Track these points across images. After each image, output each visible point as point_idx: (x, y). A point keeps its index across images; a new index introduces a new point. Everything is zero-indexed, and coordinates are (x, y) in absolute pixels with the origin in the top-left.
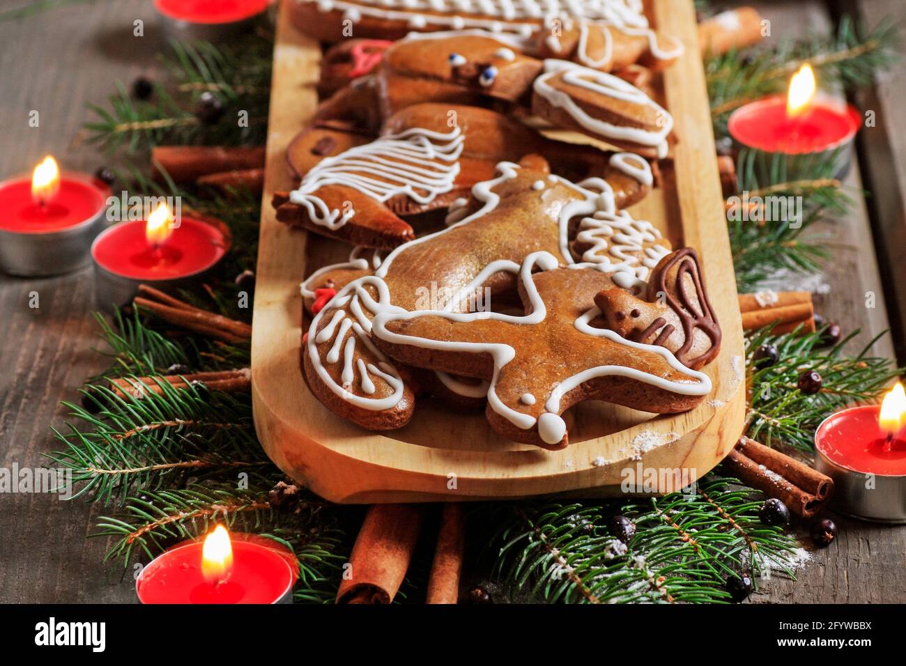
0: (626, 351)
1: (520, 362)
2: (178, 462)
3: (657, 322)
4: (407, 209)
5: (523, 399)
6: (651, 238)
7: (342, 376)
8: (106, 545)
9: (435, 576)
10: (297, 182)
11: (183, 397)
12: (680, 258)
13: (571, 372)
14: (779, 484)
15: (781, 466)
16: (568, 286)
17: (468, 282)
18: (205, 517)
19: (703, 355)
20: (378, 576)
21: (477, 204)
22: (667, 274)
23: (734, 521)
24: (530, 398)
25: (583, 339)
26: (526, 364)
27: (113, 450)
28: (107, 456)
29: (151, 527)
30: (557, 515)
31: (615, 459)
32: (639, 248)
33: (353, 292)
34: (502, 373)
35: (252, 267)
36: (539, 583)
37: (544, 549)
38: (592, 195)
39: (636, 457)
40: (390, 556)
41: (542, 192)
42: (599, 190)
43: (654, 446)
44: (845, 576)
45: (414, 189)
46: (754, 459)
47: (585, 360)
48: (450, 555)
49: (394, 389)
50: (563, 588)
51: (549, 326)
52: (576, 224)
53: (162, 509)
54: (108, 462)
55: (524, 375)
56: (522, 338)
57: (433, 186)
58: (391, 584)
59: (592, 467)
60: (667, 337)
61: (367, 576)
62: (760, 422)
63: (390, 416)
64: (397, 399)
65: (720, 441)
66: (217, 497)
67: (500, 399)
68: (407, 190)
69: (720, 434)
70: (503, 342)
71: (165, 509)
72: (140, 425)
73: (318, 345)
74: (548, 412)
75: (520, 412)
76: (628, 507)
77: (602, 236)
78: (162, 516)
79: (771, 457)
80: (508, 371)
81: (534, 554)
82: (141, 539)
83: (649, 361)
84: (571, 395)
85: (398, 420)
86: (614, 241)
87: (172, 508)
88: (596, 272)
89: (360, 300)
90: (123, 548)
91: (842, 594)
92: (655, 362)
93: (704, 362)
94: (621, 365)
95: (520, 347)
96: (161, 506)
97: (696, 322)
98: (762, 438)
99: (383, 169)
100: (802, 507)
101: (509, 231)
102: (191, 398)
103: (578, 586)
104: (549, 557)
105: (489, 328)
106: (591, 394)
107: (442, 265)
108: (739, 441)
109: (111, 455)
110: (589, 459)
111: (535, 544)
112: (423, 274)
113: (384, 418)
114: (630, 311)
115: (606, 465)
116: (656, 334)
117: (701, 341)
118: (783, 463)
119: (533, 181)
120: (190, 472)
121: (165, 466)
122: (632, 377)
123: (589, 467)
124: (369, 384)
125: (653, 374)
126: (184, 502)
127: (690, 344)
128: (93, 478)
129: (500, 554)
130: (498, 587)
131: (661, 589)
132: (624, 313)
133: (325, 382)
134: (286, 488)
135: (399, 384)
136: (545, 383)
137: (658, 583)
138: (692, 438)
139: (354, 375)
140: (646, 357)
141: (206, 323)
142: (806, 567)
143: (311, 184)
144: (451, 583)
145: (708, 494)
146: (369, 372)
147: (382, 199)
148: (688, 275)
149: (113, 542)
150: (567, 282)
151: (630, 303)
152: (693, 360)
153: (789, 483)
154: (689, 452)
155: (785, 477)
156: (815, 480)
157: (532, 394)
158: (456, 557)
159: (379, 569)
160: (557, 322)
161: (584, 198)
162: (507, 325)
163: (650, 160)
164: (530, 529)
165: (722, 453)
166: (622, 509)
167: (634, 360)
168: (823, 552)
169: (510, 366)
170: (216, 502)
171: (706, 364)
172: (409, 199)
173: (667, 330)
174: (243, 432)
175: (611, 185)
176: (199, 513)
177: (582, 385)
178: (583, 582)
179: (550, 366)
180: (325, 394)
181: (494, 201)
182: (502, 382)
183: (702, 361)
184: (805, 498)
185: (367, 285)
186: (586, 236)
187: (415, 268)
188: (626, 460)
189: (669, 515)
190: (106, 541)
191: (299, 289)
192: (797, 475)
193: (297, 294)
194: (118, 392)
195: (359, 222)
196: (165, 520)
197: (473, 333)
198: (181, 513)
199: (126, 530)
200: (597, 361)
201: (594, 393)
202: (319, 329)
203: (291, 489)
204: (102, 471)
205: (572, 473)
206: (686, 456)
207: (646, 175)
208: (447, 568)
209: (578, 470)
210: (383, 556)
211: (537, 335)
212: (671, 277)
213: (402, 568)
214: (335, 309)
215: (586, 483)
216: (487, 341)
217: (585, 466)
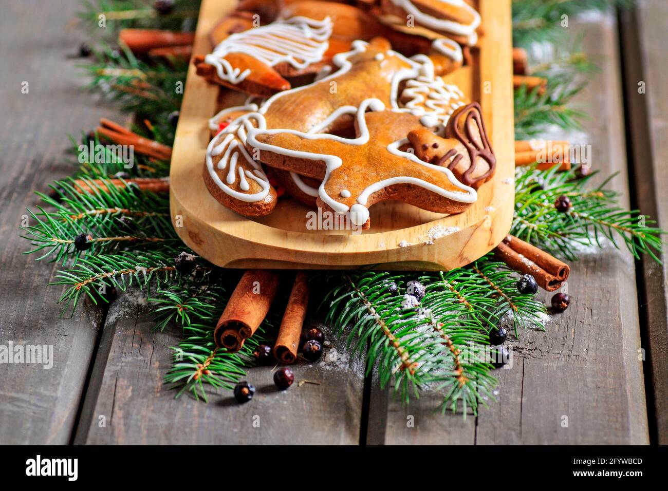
0: (419, 168)
1: (344, 169)
2: (115, 237)
3: (451, 152)
4: (288, 72)
5: (342, 194)
6: (456, 97)
7: (227, 178)
8: (62, 291)
9: (286, 318)
10: (212, 49)
11: (122, 193)
12: (468, 109)
13: (379, 178)
14: (531, 267)
15: (534, 255)
16: (387, 122)
17: (323, 119)
18: (131, 274)
19: (484, 175)
20: (245, 315)
21: (336, 68)
22: (459, 120)
23: (501, 291)
24: (347, 193)
25: (391, 157)
26: (348, 170)
27: (70, 226)
28: (66, 230)
29: (93, 280)
30: (371, 279)
31: (414, 243)
32: (446, 103)
33: (241, 123)
34: (331, 175)
35: (179, 109)
36: (356, 326)
37: (362, 302)
38: (417, 66)
39: (429, 242)
40: (255, 304)
41: (381, 62)
42: (422, 63)
43: (442, 235)
44: (573, 332)
45: (295, 58)
46: (515, 250)
47: (390, 172)
48: (297, 305)
49: (263, 188)
50: (372, 329)
51: (369, 147)
52: (403, 84)
53: (100, 268)
54: (66, 235)
55: (346, 178)
56: (348, 153)
57: (309, 56)
58: (254, 322)
59: (398, 247)
60: (458, 162)
61: (236, 315)
62: (523, 226)
63: (259, 207)
64: (264, 194)
65: (491, 236)
66: (139, 261)
67: (327, 192)
68: (290, 59)
69: (491, 230)
70: (334, 154)
71: (103, 267)
72: (90, 210)
73: (213, 157)
74: (358, 203)
75: (339, 202)
76: (423, 277)
77: (421, 93)
78: (100, 272)
79: (527, 250)
80: (335, 174)
81: (354, 306)
82: (85, 287)
83: (435, 176)
84: (377, 194)
85: (264, 210)
86: (429, 97)
87: (107, 267)
88: (409, 115)
89: (245, 129)
90: (73, 293)
91: (569, 343)
92: (439, 177)
93: (484, 180)
94: (414, 177)
95: (346, 159)
96: (100, 265)
97: (479, 153)
98: (523, 237)
99: (273, 43)
100: (545, 284)
101: (354, 87)
102: (126, 193)
103: (382, 328)
104: (363, 308)
105: (326, 145)
106: (392, 195)
107: (305, 107)
108: (506, 237)
109: (68, 230)
110: (397, 242)
111: (356, 299)
112: (291, 113)
113: (254, 207)
114: (432, 144)
115: (407, 246)
116: (450, 160)
117: (481, 167)
118: (535, 254)
119: (376, 53)
120: (123, 244)
121: (105, 239)
122: (421, 186)
123: (395, 247)
124: (245, 184)
125: (436, 185)
126: (116, 263)
127: (474, 167)
128: (55, 246)
129: (331, 305)
130: (330, 330)
131: (440, 331)
132: (427, 145)
133: (216, 182)
134: (187, 256)
135: (266, 185)
136: (359, 184)
137: (439, 327)
138: (470, 231)
139: (236, 178)
140: (433, 174)
141: (145, 146)
142: (546, 325)
143: (222, 51)
144: (296, 324)
145: (483, 273)
146: (246, 176)
147: (270, 64)
148: (474, 121)
149: (67, 289)
150: (388, 120)
151: (431, 138)
152: (476, 178)
153: (538, 267)
154: (468, 242)
155: (536, 263)
156: (556, 265)
157: (350, 191)
158: (302, 307)
159: (246, 311)
160: (375, 145)
161: (411, 67)
162: (340, 144)
163: (463, 46)
164: (352, 289)
165: (492, 244)
166: (419, 278)
167: (424, 174)
168: (559, 316)
169: (338, 172)
170: (138, 264)
171: (485, 182)
172: (290, 65)
173: (458, 158)
174: (162, 219)
175: (432, 59)
176: (127, 271)
177: (386, 188)
178: (385, 325)
179: (365, 173)
180: (215, 190)
181: (347, 66)
182: (330, 181)
183: (483, 179)
184: (548, 278)
185: (251, 118)
186: (408, 92)
187: (286, 109)
188: (422, 244)
189: (452, 285)
190: (62, 289)
191: (208, 124)
192: (544, 262)
193: (207, 128)
194: (78, 189)
195: (253, 79)
196: (103, 275)
197: (315, 147)
198: (114, 271)
199: (76, 281)
200: (398, 173)
201: (395, 195)
202: (215, 146)
203: (190, 257)
204: (61, 241)
205: (384, 251)
206: (466, 244)
207: (458, 55)
208: (295, 314)
209: (388, 249)
210: (250, 303)
211: (359, 152)
212: (461, 122)
213: (262, 312)
214: (227, 133)
215: (393, 259)
216: (324, 153)
217: (393, 246)
